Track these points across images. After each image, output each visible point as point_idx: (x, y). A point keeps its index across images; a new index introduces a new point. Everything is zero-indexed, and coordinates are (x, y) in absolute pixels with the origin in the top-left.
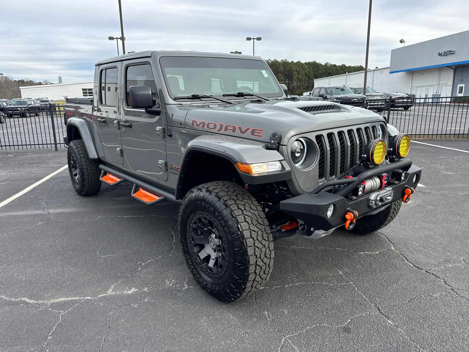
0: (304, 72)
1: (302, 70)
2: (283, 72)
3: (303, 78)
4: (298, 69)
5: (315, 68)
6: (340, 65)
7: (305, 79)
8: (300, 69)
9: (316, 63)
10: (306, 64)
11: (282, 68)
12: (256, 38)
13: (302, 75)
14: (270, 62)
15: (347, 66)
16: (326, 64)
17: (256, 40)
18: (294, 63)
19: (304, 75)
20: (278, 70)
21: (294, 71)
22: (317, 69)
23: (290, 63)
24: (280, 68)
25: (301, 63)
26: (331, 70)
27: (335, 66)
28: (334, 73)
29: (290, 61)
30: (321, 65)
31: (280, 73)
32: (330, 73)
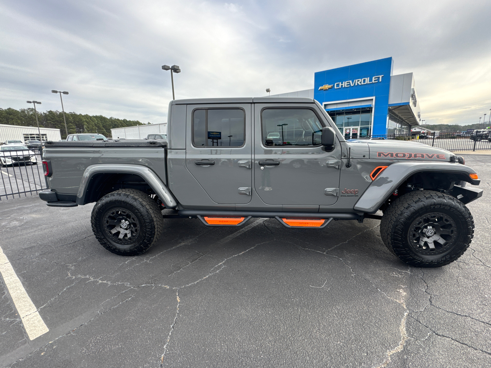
0: (94, 123)
1: (91, 121)
2: (73, 121)
3: (94, 128)
4: (88, 120)
5: (102, 121)
6: (123, 120)
7: (95, 128)
8: (89, 120)
9: (102, 116)
10: (94, 117)
11: (71, 118)
12: (62, 92)
13: (92, 125)
14: (58, 113)
15: (128, 120)
16: (111, 118)
17: (62, 93)
18: (82, 115)
19: (94, 125)
20: (68, 120)
21: (84, 122)
22: (104, 121)
23: (79, 115)
24: (70, 119)
25: (89, 116)
26: (116, 123)
27: (118, 120)
28: (119, 125)
29: (78, 114)
30: (107, 119)
31: (71, 122)
32: (116, 125)
